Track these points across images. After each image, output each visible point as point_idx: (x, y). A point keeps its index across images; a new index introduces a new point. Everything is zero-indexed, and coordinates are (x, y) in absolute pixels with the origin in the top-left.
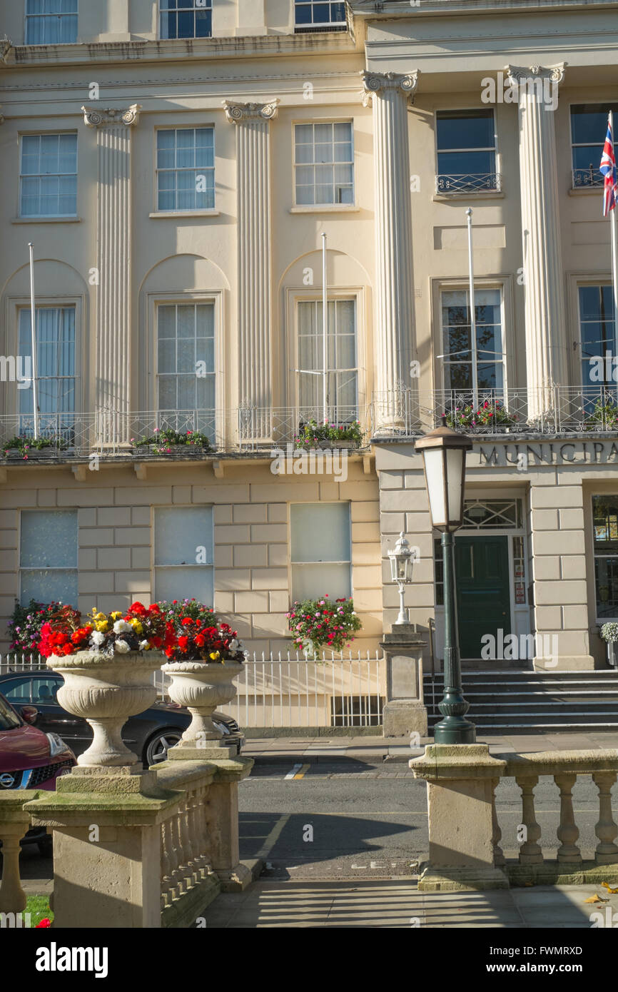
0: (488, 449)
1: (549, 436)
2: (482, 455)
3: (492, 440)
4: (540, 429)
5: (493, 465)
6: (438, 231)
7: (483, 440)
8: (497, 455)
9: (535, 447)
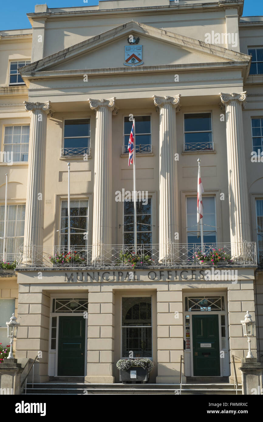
0: (69, 274)
1: (97, 268)
2: (66, 277)
3: (71, 270)
4: (94, 265)
5: (71, 282)
6: (61, 173)
7: (66, 270)
8: (73, 277)
9: (91, 274)
